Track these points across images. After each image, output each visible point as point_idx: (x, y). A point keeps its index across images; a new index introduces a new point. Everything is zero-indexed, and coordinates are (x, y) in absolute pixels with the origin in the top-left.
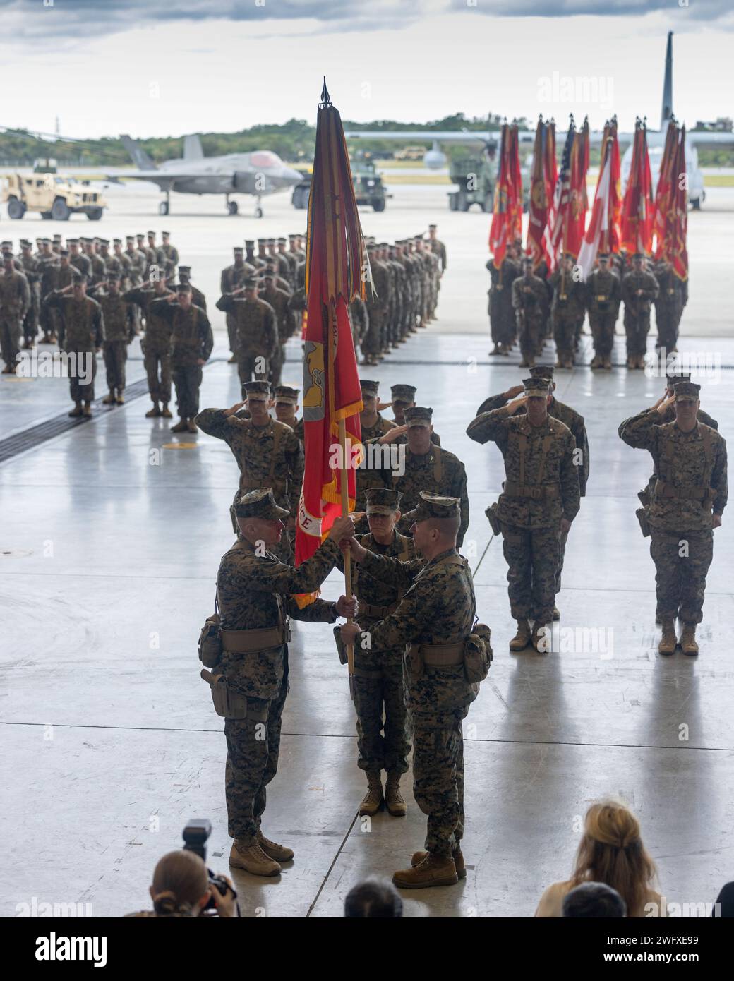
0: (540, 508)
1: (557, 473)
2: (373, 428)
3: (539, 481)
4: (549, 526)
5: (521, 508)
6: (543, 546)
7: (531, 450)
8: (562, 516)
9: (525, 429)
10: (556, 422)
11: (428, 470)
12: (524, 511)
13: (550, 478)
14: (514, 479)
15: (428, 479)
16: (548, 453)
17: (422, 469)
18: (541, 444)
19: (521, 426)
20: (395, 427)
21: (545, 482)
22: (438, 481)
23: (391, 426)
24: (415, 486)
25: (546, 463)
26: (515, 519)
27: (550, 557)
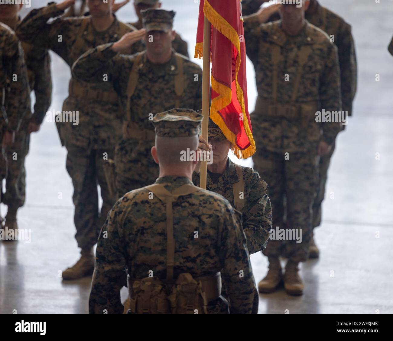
0: (295, 130)
1: (315, 90)
2: (107, 31)
3: (294, 98)
4: (305, 150)
5: (273, 129)
6: (298, 173)
7: (286, 62)
8: (320, 139)
9: (278, 38)
10: (315, 30)
11: (168, 82)
12: (276, 132)
13: (307, 94)
14: (265, 95)
15: (168, 91)
16: (304, 66)
17: (161, 80)
18: (297, 56)
19: (275, 34)
20: (131, 31)
21: (301, 100)
22: (179, 94)
23: (126, 29)
24: (153, 100)
25: (303, 77)
26: (266, 141)
27: (305, 185)
